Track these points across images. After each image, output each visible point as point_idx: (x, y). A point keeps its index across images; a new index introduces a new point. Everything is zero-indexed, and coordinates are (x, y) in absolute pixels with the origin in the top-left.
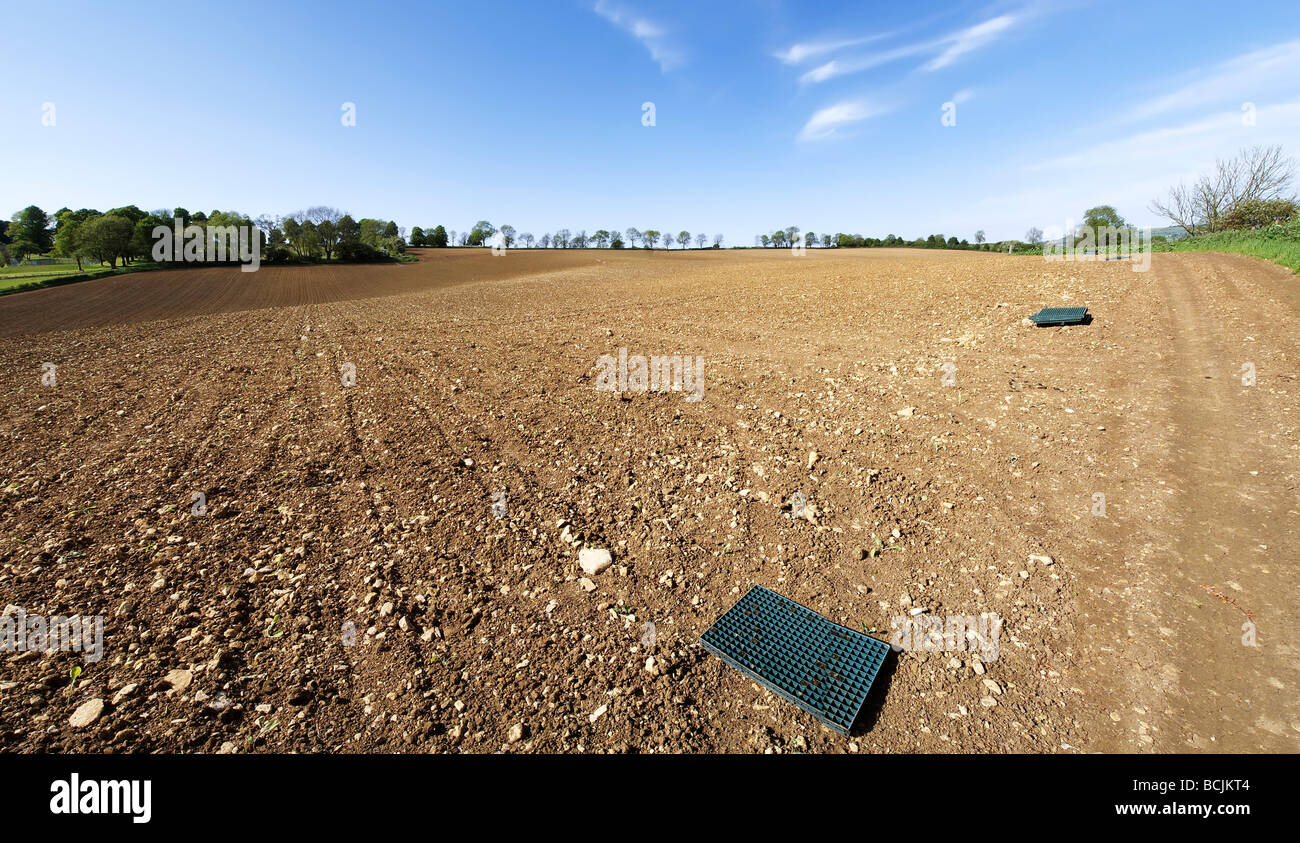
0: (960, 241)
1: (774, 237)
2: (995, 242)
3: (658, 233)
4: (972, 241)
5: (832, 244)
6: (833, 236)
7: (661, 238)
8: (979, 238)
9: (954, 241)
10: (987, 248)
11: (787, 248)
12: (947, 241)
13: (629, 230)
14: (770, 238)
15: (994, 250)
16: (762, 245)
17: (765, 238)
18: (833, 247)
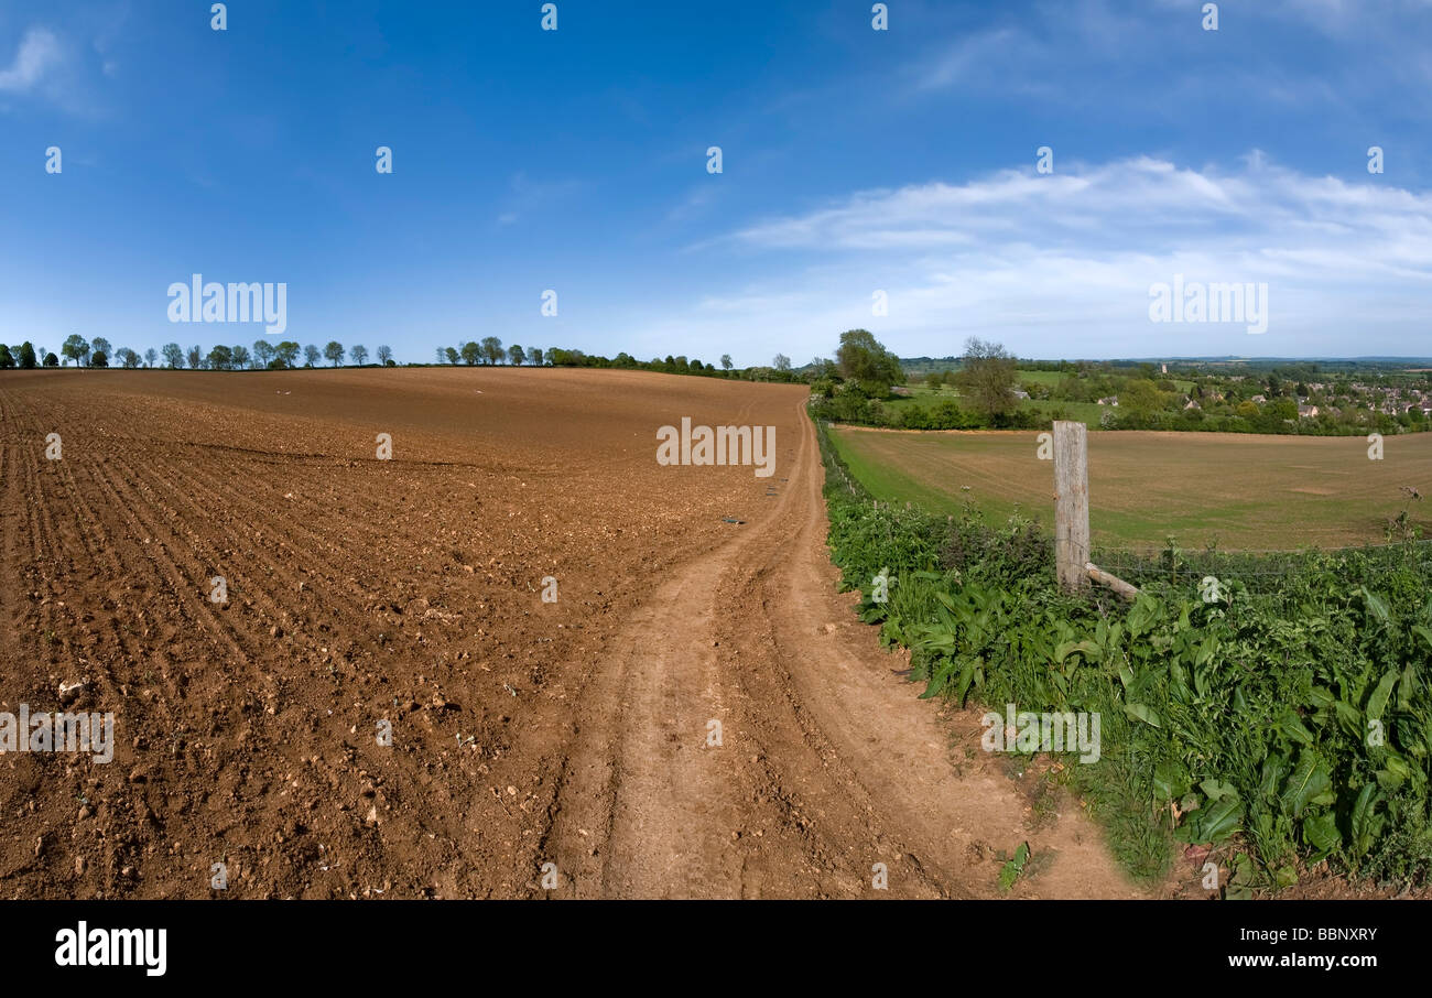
0: (704, 364)
1: (465, 351)
2: (744, 368)
3: (296, 346)
4: (719, 366)
5: (545, 362)
6: (545, 351)
7: (302, 351)
8: (726, 361)
9: (697, 364)
10: (736, 375)
11: (485, 365)
12: (689, 363)
13: (257, 343)
14: (459, 352)
15: (745, 378)
16: (448, 362)
17: (451, 352)
18: (547, 366)
